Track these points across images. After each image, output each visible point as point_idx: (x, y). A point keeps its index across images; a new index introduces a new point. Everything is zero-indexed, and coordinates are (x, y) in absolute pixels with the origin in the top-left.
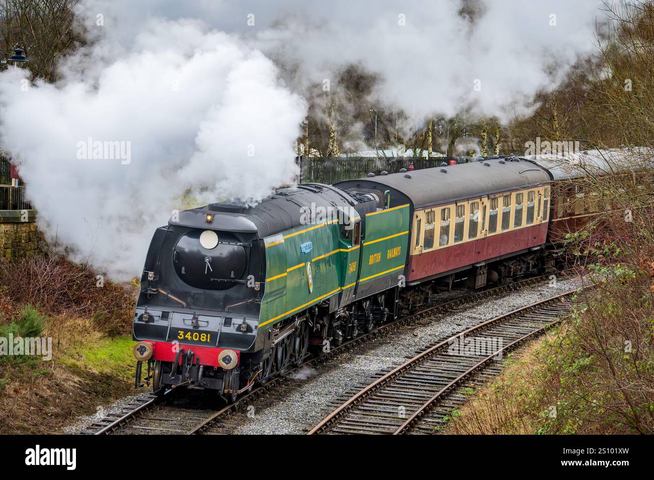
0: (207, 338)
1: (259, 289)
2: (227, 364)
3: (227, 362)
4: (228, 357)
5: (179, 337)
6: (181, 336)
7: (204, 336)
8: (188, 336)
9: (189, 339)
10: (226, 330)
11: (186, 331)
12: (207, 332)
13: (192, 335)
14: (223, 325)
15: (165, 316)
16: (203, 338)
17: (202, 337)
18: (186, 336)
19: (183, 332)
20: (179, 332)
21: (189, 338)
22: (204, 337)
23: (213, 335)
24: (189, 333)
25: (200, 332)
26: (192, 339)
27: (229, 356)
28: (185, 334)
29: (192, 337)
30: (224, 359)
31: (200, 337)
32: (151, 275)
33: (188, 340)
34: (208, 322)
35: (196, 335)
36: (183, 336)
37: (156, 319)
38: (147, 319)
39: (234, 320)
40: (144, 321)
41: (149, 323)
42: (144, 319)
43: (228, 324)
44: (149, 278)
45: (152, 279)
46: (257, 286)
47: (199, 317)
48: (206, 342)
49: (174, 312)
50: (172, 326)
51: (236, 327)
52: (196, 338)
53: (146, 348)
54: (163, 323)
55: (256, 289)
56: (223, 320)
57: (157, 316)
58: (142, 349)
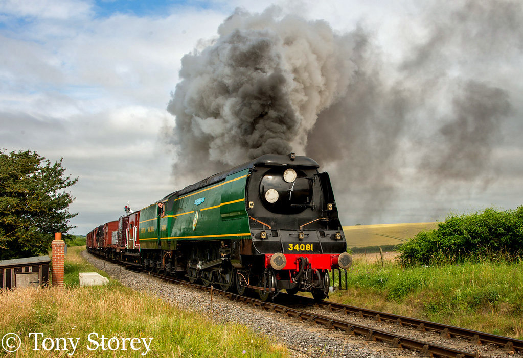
0: (311, 248)
2: (345, 264)
3: (344, 262)
5: (289, 249)
10: (322, 240)
11: (294, 244)
12: (310, 243)
13: (299, 247)
14: (320, 237)
15: (275, 234)
17: (307, 247)
18: (295, 248)
19: (292, 245)
20: (289, 245)
21: (298, 249)
22: (309, 247)
23: (315, 244)
24: (297, 245)
25: (305, 243)
26: (300, 250)
28: (294, 247)
31: (305, 247)
32: (252, 204)
33: (297, 251)
34: (308, 235)
35: (303, 246)
36: (292, 248)
37: (269, 235)
38: (265, 237)
39: (326, 232)
40: (262, 239)
41: (264, 240)
42: (262, 237)
43: (323, 235)
44: (250, 206)
45: (252, 207)
46: (330, 207)
47: (304, 231)
48: (311, 251)
49: (280, 230)
50: (283, 241)
51: (329, 237)
52: (302, 248)
53: (282, 258)
54: (276, 239)
55: (329, 209)
56: (318, 233)
57: (271, 234)
58: (278, 260)
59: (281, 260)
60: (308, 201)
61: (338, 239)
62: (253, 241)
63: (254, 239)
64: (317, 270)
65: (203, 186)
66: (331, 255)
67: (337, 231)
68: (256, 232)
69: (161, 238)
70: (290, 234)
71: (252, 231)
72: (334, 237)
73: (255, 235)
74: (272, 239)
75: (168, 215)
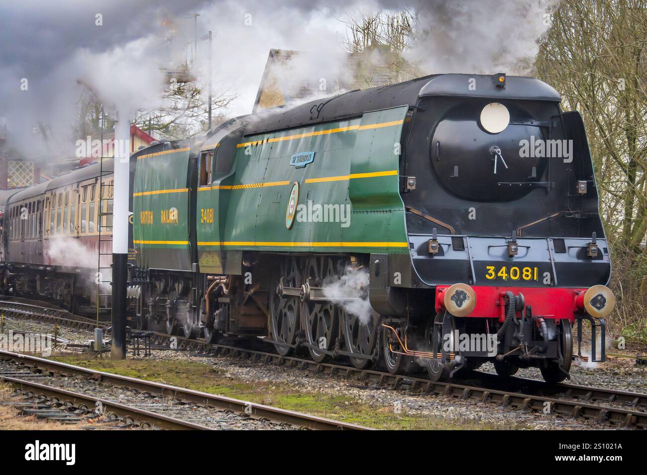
0: (533, 274)
1: (585, 192)
2: (599, 308)
3: (598, 305)
4: (599, 298)
5: (487, 276)
6: (491, 275)
7: (527, 271)
8: (502, 273)
9: (504, 278)
10: (560, 258)
11: (498, 266)
12: (532, 265)
13: (508, 272)
14: (553, 252)
15: (459, 245)
16: (527, 275)
17: (525, 273)
18: (499, 274)
19: (492, 268)
20: (488, 267)
21: (504, 276)
22: (529, 273)
23: (543, 267)
24: (504, 269)
25: (521, 265)
26: (509, 279)
27: (601, 295)
28: (497, 271)
29: (510, 276)
30: (594, 302)
31: (521, 273)
32: (411, 181)
33: (503, 280)
34: (528, 248)
35: (515, 271)
36: (493, 274)
37: (445, 248)
38: (436, 251)
39: (569, 242)
40: (431, 255)
41: (436, 258)
42: (431, 251)
43: (561, 248)
44: (409, 187)
45: (414, 188)
46: (582, 186)
47: (517, 240)
48: (532, 280)
49: (470, 237)
50: (474, 259)
51: (574, 251)
52: (515, 275)
53: (466, 294)
54: (460, 256)
55: (580, 192)
56: (551, 243)
57: (449, 245)
58: (459, 297)
59: (465, 298)
60: (534, 175)
61: (591, 258)
62: (412, 258)
63: (414, 255)
64: (542, 320)
65: (311, 122)
66: (575, 291)
67: (591, 241)
68: (418, 240)
69: (199, 244)
70: (489, 247)
71: (412, 239)
72: (584, 253)
73: (416, 247)
74: (451, 255)
75: (221, 184)
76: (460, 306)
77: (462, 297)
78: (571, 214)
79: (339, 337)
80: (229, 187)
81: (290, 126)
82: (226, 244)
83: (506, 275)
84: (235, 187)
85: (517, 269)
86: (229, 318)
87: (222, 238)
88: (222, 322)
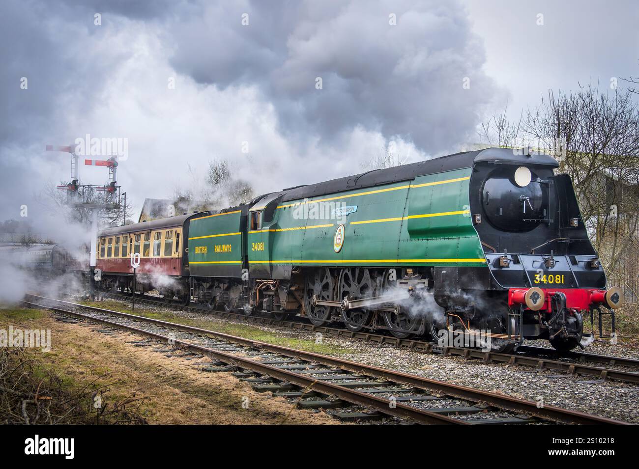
0: (561, 279)
1: (577, 225)
2: (615, 302)
3: (615, 300)
4: (616, 295)
5: (535, 281)
6: (537, 280)
7: (558, 277)
8: (544, 279)
9: (545, 283)
10: (575, 269)
12: (560, 273)
13: (547, 278)
14: (571, 264)
15: (517, 261)
16: (559, 280)
17: (557, 279)
18: (542, 280)
19: (538, 275)
20: (535, 275)
22: (559, 279)
23: (566, 275)
24: (545, 276)
25: (555, 273)
26: (548, 283)
29: (548, 280)
30: (613, 298)
31: (555, 279)
32: (479, 218)
35: (551, 277)
36: (539, 279)
37: (509, 262)
38: (507, 264)
39: (578, 258)
40: (501, 267)
41: (503, 269)
42: (501, 264)
43: (574, 263)
44: (477, 222)
45: (480, 222)
46: (575, 222)
47: (554, 257)
48: (561, 284)
49: (521, 255)
50: (528, 270)
51: (582, 264)
52: (551, 280)
53: (539, 294)
54: (518, 268)
55: (574, 225)
56: (568, 258)
57: (511, 260)
58: (535, 297)
59: (538, 297)
60: (545, 214)
61: (593, 268)
62: (490, 270)
63: (492, 268)
64: (575, 310)
65: (349, 189)
66: (590, 290)
67: (595, 257)
68: (493, 257)
69: (249, 262)
70: (534, 261)
71: (488, 257)
72: (589, 265)
73: (492, 261)
74: (513, 267)
75: (270, 229)
76: (535, 303)
77: (536, 296)
78: (561, 240)
79: (376, 317)
80: (274, 230)
81: (326, 193)
82: (273, 262)
83: (546, 280)
84: (277, 230)
85: (552, 276)
86: (273, 302)
87: (271, 259)
88: (268, 306)
